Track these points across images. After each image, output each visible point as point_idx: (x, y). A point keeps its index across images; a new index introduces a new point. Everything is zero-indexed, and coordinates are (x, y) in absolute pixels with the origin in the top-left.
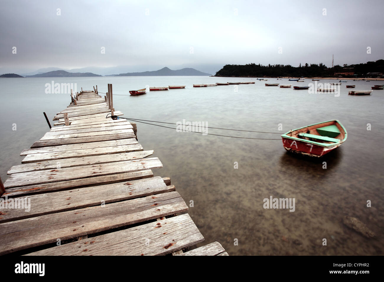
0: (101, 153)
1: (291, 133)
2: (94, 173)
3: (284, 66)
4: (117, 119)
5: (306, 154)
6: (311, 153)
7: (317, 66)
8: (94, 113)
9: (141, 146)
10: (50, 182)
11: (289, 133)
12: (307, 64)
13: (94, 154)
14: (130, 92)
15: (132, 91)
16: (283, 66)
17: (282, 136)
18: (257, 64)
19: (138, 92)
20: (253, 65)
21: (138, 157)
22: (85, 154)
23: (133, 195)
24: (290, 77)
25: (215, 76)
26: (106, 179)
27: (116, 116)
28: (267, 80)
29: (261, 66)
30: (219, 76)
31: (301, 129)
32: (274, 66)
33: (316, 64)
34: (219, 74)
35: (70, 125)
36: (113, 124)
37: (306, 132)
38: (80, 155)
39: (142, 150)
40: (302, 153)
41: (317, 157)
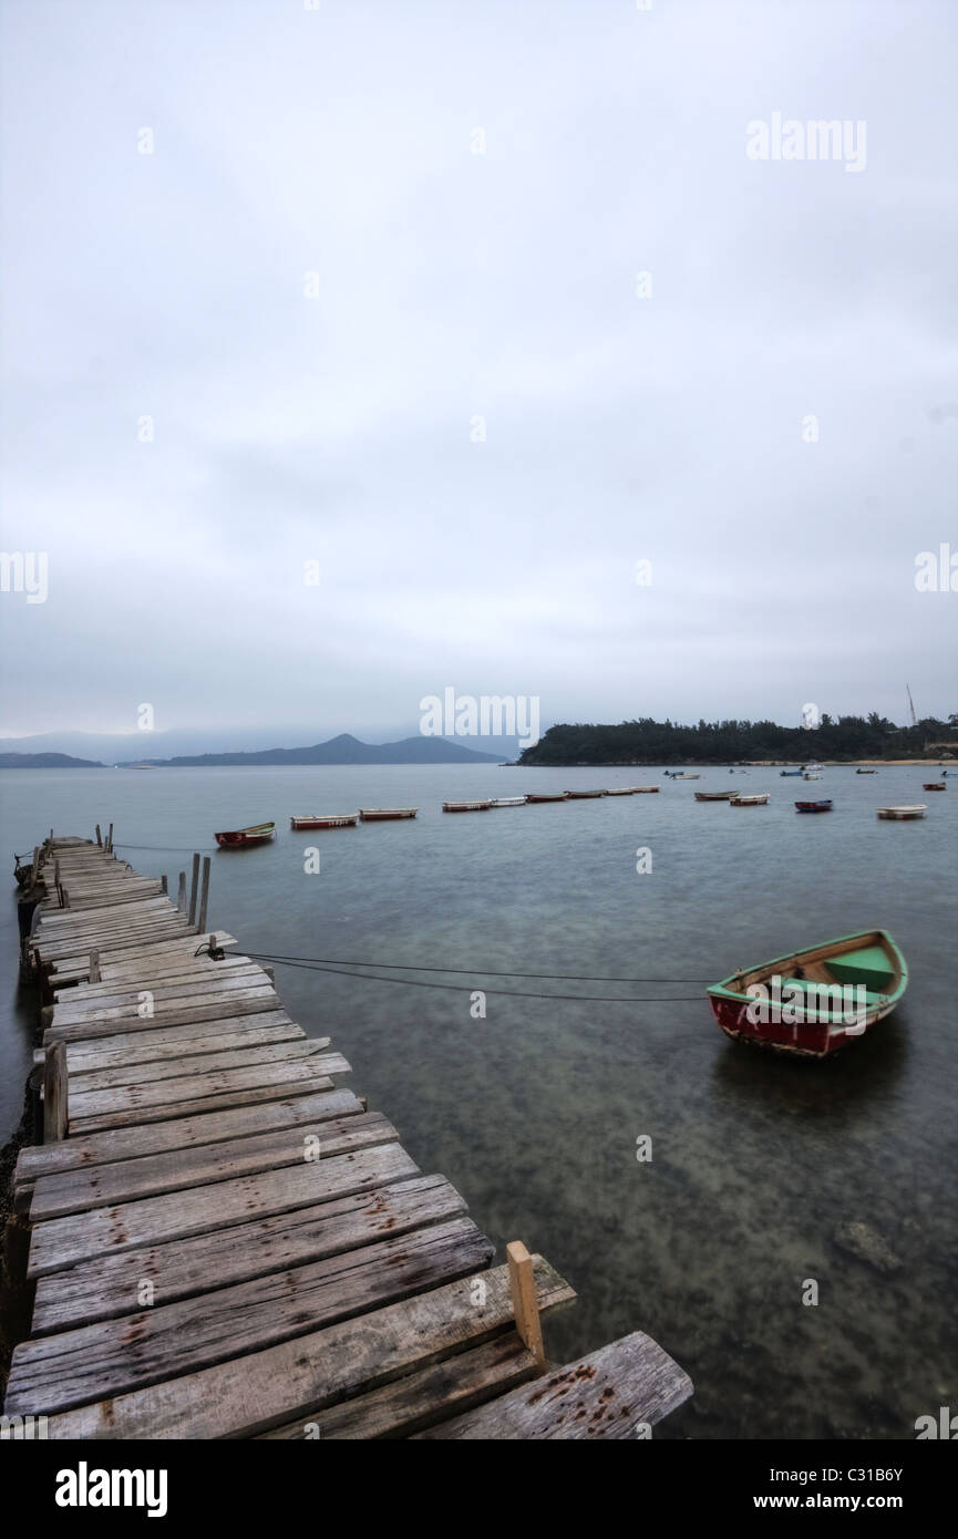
0: (216, 1048)
1: (739, 979)
2: (217, 1088)
3: (753, 724)
4: (223, 959)
5: (786, 1047)
6: (798, 1044)
7: (860, 722)
8: (150, 940)
9: (299, 1028)
10: (136, 1109)
11: (734, 980)
12: (826, 718)
13: (198, 1051)
14: (218, 836)
15: (224, 834)
16: (748, 724)
17: (709, 992)
18: (660, 720)
19: (248, 836)
20: (648, 725)
21: (297, 1054)
22: (182, 1054)
23: (302, 1120)
24: (777, 763)
25: (519, 763)
26: (244, 1097)
27: (220, 951)
28: (697, 777)
29: (674, 726)
30: (531, 764)
31: (776, 963)
32: (716, 726)
33: (858, 717)
34: (530, 758)
35: (100, 981)
36: (219, 974)
37: (791, 973)
38: (171, 1056)
39: (304, 1038)
40: (775, 1045)
41: (815, 1056)
